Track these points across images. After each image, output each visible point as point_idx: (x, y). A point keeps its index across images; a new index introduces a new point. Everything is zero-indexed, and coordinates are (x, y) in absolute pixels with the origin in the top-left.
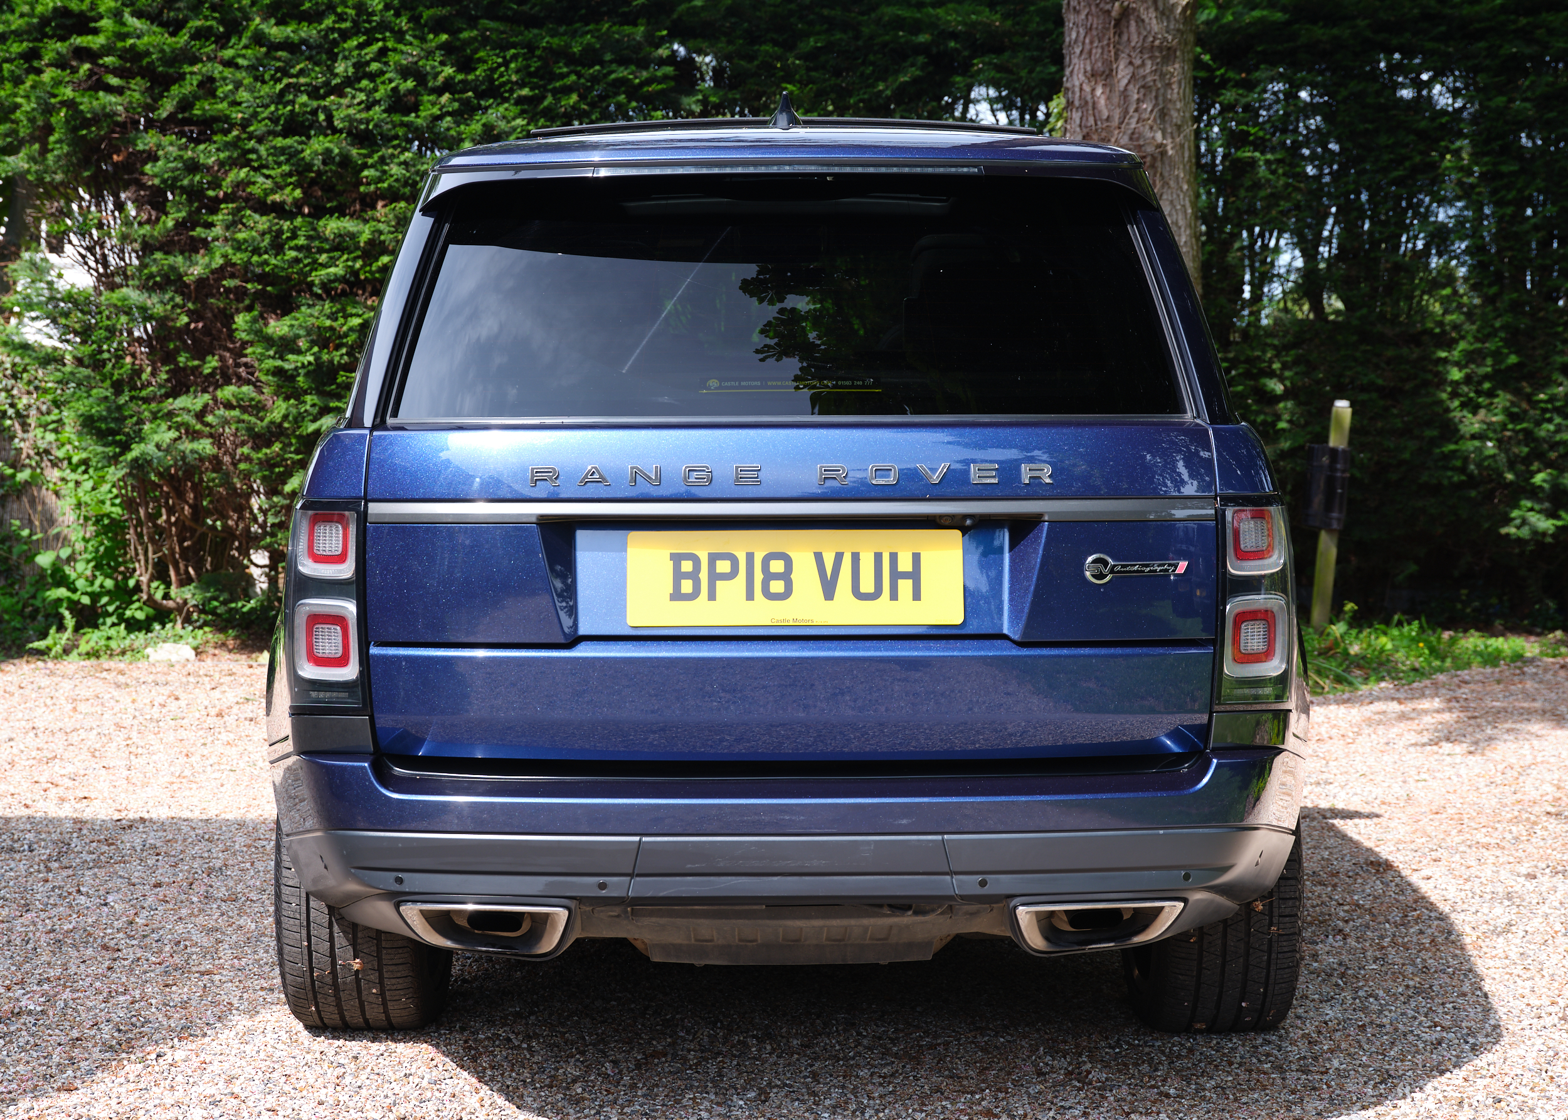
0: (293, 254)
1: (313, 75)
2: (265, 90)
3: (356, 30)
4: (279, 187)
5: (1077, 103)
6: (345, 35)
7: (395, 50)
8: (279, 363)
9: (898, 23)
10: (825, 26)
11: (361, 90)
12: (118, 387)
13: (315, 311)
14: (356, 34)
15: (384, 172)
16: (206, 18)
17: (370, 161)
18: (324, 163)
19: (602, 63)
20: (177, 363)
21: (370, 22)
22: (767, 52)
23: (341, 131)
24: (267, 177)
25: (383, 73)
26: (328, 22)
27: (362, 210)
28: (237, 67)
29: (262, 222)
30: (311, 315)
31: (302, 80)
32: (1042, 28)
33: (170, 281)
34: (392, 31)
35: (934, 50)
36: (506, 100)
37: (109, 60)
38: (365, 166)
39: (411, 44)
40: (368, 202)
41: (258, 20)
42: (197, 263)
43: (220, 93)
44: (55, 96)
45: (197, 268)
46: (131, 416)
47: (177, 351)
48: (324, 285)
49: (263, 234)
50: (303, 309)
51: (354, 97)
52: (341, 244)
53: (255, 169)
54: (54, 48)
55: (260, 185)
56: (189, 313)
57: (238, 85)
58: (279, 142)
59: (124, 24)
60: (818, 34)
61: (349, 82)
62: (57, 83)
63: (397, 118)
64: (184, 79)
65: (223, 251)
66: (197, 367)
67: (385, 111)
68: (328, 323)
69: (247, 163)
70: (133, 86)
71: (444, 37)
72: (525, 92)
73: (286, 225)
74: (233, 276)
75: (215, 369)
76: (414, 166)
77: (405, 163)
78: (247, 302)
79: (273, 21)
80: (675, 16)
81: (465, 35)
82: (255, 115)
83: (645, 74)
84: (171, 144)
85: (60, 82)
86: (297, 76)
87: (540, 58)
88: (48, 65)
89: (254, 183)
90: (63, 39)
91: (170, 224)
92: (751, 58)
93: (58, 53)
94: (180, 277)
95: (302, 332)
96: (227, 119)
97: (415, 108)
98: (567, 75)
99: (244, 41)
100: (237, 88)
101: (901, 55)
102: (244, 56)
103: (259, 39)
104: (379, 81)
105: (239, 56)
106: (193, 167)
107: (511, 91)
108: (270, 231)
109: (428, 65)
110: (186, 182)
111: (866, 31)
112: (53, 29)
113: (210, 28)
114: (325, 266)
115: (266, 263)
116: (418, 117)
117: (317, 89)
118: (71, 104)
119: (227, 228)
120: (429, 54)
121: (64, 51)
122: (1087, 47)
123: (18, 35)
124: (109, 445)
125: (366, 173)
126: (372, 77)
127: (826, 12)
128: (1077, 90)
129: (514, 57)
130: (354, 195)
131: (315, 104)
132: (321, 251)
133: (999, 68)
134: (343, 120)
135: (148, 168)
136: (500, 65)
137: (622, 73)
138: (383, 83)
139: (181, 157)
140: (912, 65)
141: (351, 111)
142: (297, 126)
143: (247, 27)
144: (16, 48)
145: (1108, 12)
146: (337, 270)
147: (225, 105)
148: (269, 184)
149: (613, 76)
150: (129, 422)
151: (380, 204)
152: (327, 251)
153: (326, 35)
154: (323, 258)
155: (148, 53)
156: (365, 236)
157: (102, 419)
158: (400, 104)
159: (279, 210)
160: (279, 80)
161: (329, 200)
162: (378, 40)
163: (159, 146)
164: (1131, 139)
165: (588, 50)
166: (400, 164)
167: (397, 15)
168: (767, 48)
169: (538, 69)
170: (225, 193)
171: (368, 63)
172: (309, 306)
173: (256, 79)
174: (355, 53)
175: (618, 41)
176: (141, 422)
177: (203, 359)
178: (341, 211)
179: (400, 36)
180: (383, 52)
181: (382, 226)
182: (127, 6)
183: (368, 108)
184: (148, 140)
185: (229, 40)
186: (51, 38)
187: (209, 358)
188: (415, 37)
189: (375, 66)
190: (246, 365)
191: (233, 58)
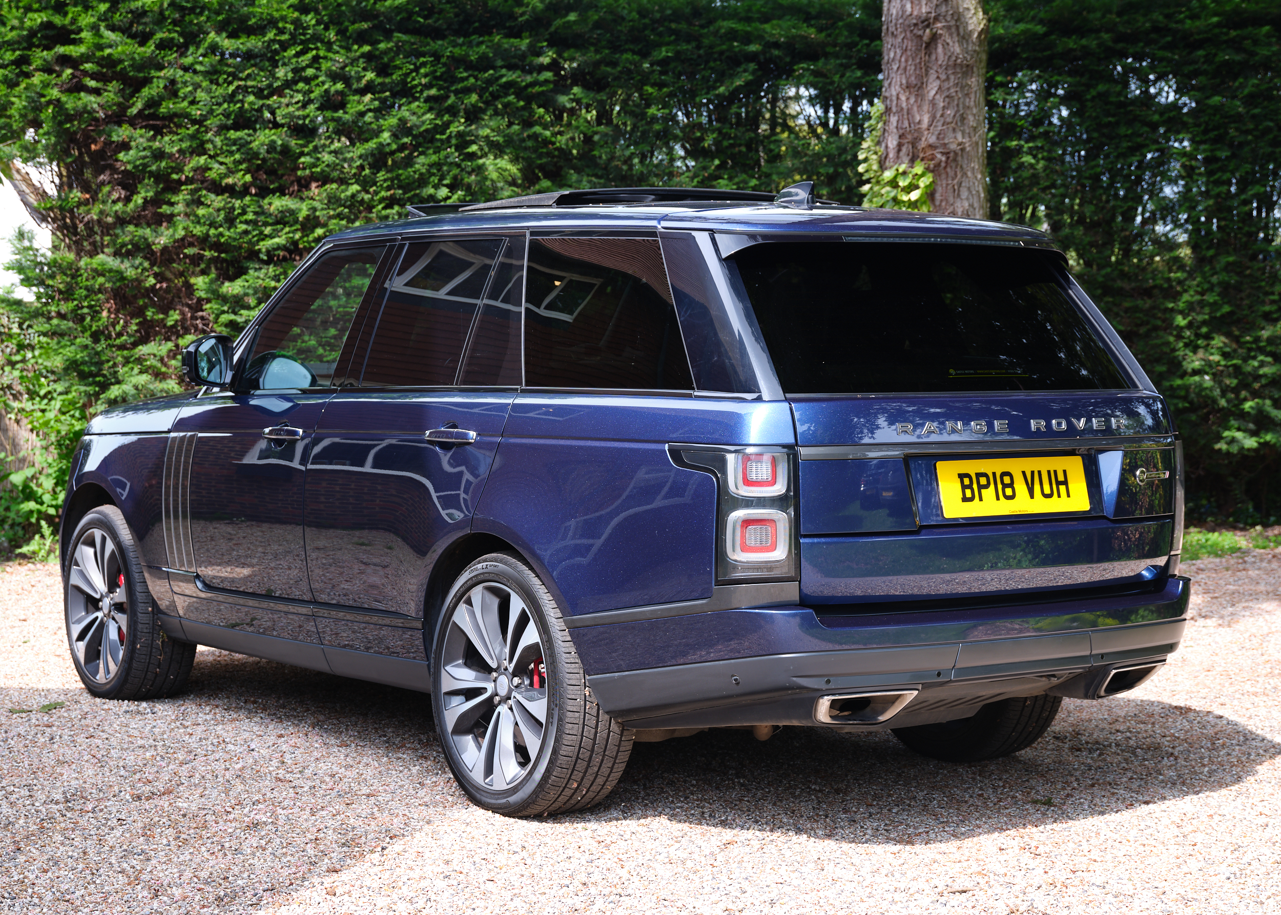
0: (243, 227)
1: (258, 78)
2: (220, 91)
3: (293, 41)
4: (231, 172)
5: (894, 109)
6: (284, 46)
7: (325, 58)
8: (232, 317)
9: (732, 35)
10: (673, 38)
11: (298, 91)
12: (96, 337)
13: (262, 274)
14: (294, 44)
15: (318, 159)
16: (169, 31)
17: (306, 150)
18: (268, 152)
19: (494, 68)
20: (145, 317)
21: (304, 34)
22: (627, 59)
23: (282, 126)
24: (221, 163)
25: (316, 77)
26: (271, 35)
27: (299, 191)
28: (195, 72)
29: (217, 201)
30: (258, 278)
31: (250, 83)
32: (849, 40)
33: (141, 249)
34: (322, 42)
35: (762, 58)
36: (417, 99)
37: (88, 66)
38: (302, 154)
39: (338, 52)
40: (304, 184)
41: (212, 35)
42: (162, 235)
43: (181, 94)
44: (44, 96)
45: (163, 238)
46: (108, 361)
47: (146, 306)
48: (268, 252)
49: (219, 210)
50: (251, 272)
51: (292, 97)
52: (283, 219)
53: (211, 157)
54: (40, 56)
55: (216, 171)
56: (156, 275)
57: (197, 86)
58: (232, 134)
59: (101, 37)
60: (668, 44)
61: (288, 84)
62: (46, 85)
63: (329, 114)
64: (151, 82)
65: (185, 224)
66: (163, 320)
67: (318, 109)
68: (273, 284)
69: (204, 152)
70: (109, 88)
71: (367, 48)
72: (433, 92)
73: (238, 203)
74: (191, 245)
75: (176, 321)
76: (342, 153)
77: (335, 152)
78: (203, 266)
79: (224, 35)
80: (552, 29)
81: (382, 46)
82: (211, 111)
83: (529, 79)
84: (141, 136)
85: (48, 85)
86: (245, 80)
87: (444, 65)
88: (37, 70)
89: (210, 169)
90: (48, 48)
91: (140, 201)
92: (614, 64)
93: (45, 60)
94: (149, 246)
95: (251, 291)
96: (187, 116)
97: (342, 105)
98: (467, 78)
99: (201, 51)
100: (195, 90)
101: (735, 61)
102: (201, 63)
103: (214, 48)
104: (313, 83)
105: (197, 63)
106: (159, 155)
107: (421, 92)
108: (224, 208)
109: (351, 71)
110: (154, 168)
111: (706, 42)
112: (39, 39)
113: (173, 39)
114: (271, 237)
115: (221, 234)
116: (346, 113)
117: (261, 90)
118: (58, 103)
119: (188, 205)
120: (354, 61)
121: (49, 58)
122: (903, 65)
123: (10, 45)
124: (90, 385)
125: (302, 160)
126: (307, 81)
127: (673, 26)
128: (894, 98)
129: (424, 64)
130: (292, 178)
131: (261, 102)
132: (266, 224)
133: (816, 73)
134: (284, 117)
135: (121, 156)
136: (412, 71)
137: (509, 76)
138: (318, 85)
139: (151, 147)
140: (745, 71)
141: (291, 109)
142: (244, 121)
143: (204, 39)
144: (9, 56)
145: (920, 37)
146: (279, 241)
147: (185, 104)
148: (223, 169)
149: (504, 80)
150: (106, 366)
151: (314, 185)
152: (271, 225)
153: (269, 46)
154: (268, 230)
155: (121, 61)
156: (304, 213)
157: (84, 363)
158: (331, 103)
159: (231, 190)
160: (230, 83)
161: (272, 182)
162: (312, 49)
163: (131, 138)
164: (938, 138)
165: (483, 58)
166: (330, 153)
167: (326, 29)
168: (628, 56)
169: (442, 74)
170: (187, 177)
171: (304, 69)
172: (256, 270)
173: (211, 82)
174: (294, 60)
175: (506, 50)
176: (115, 365)
177: (166, 313)
178: (282, 191)
179: (329, 45)
180: (316, 59)
181: (317, 204)
182: (103, 21)
183: (304, 106)
184: (122, 133)
185: (187, 49)
186: (38, 47)
187: (171, 312)
188: (341, 47)
189: (310, 72)
190: (202, 318)
191: (192, 64)
